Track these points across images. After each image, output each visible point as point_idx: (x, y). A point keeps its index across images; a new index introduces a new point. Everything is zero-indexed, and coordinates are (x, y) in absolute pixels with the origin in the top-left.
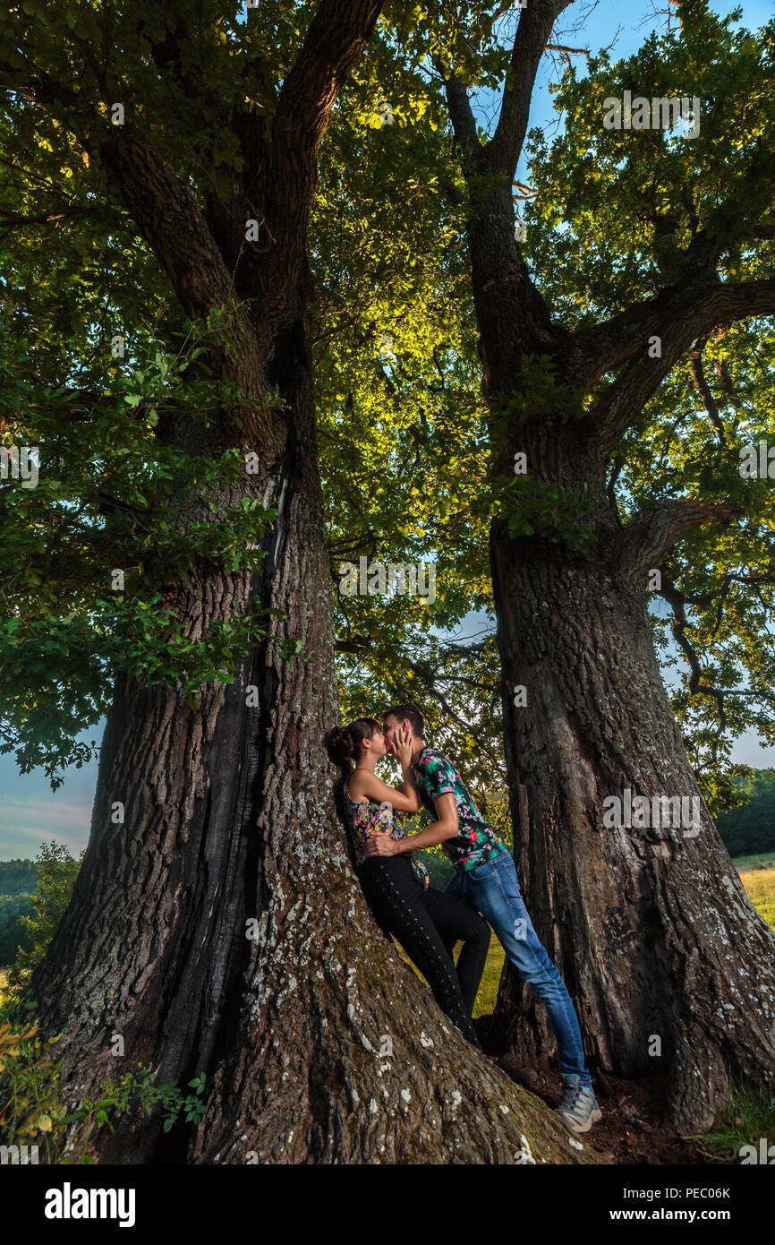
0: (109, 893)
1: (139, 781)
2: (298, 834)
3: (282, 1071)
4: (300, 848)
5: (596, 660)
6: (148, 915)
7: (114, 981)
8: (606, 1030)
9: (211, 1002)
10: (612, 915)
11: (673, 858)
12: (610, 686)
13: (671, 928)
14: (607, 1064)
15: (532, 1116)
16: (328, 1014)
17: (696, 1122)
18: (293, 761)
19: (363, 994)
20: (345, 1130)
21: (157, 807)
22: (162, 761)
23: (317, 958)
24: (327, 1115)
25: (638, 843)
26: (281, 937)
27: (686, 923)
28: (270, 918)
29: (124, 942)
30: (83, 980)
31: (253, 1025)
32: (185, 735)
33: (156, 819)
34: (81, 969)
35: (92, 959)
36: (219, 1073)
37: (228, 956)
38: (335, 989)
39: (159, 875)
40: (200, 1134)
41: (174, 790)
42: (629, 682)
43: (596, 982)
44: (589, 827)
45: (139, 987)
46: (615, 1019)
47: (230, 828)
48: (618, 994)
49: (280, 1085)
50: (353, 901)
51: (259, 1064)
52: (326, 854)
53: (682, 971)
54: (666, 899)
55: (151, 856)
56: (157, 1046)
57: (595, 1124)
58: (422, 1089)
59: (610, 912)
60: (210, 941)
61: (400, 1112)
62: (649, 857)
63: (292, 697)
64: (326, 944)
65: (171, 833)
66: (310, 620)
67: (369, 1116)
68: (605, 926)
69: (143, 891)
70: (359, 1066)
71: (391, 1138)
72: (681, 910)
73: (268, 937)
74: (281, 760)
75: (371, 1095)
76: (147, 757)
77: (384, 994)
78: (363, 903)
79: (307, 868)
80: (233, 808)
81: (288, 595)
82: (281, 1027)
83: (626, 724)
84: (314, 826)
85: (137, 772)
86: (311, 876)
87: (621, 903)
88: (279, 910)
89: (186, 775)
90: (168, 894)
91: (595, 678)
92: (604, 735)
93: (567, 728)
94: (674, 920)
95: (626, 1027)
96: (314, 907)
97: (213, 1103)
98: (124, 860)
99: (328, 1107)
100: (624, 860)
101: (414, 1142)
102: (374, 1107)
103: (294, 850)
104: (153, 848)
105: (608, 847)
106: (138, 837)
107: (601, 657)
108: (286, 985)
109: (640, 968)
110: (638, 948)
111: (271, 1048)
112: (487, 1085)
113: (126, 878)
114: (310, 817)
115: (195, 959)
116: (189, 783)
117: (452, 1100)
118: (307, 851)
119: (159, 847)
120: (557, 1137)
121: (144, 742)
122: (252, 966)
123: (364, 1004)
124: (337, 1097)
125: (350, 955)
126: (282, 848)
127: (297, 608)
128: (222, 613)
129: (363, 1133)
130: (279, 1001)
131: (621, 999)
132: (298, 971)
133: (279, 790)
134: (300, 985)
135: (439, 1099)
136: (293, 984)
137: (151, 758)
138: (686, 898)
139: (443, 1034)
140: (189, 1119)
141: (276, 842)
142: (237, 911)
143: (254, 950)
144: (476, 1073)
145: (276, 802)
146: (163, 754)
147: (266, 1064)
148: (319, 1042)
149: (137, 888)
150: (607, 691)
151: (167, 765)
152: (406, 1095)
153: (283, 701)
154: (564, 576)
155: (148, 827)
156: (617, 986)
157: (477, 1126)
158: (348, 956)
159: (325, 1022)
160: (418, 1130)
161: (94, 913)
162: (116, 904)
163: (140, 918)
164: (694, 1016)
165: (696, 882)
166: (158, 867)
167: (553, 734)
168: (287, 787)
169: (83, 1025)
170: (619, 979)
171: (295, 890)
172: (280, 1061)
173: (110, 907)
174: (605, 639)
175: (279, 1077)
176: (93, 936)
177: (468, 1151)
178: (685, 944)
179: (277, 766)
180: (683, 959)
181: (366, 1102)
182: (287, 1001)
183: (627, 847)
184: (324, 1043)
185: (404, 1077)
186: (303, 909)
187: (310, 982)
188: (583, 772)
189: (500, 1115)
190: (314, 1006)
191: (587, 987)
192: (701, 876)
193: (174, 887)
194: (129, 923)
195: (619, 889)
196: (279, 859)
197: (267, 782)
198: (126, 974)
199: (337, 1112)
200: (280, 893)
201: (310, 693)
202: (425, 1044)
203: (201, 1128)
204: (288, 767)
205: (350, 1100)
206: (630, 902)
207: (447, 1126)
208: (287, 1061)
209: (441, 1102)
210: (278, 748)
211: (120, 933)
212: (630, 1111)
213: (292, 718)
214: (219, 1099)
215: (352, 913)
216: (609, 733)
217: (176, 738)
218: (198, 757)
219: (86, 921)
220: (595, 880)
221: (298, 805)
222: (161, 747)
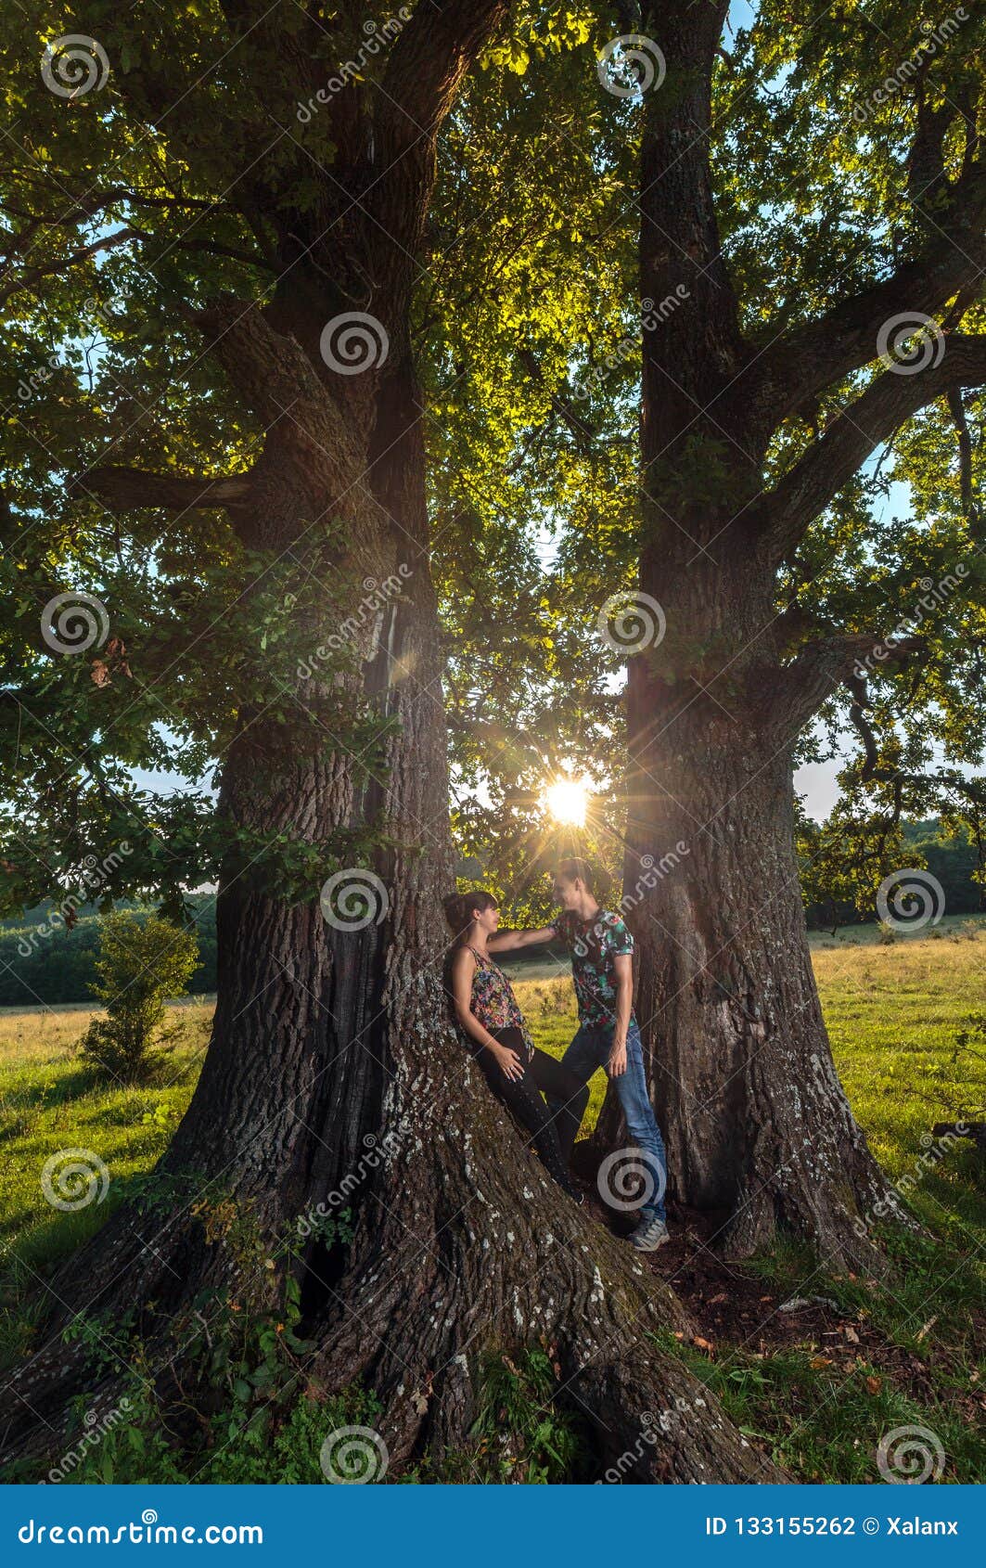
0: (251, 1057)
1: (268, 956)
2: (418, 1010)
3: (414, 1212)
4: (421, 1024)
5: (725, 831)
6: (290, 1082)
7: (267, 1135)
8: (685, 1172)
9: (349, 1152)
10: (704, 1080)
11: (766, 1038)
12: (735, 861)
13: (753, 1101)
14: (682, 1198)
15: (607, 1252)
16: (450, 1172)
17: (741, 1251)
18: (412, 940)
19: (479, 1156)
20: (465, 1259)
21: (287, 985)
22: (288, 940)
23: (439, 1125)
24: (451, 1248)
25: (738, 1019)
26: (407, 1105)
27: (767, 1097)
28: (396, 1087)
29: (272, 1104)
30: (240, 1132)
31: (388, 1175)
32: (307, 916)
33: (287, 996)
34: (235, 1123)
35: (245, 1115)
36: (363, 1209)
37: (360, 1114)
38: (454, 1150)
39: (295, 1049)
40: (353, 1252)
41: (302, 969)
42: (755, 859)
43: (682, 1134)
44: (695, 998)
45: (292, 1142)
46: (693, 1165)
47: (355, 1001)
48: (699, 1146)
49: (414, 1223)
50: (468, 1070)
51: (396, 1205)
52: (443, 1027)
53: (755, 1138)
54: (753, 1074)
55: (286, 1029)
56: (307, 1183)
57: (662, 1245)
58: (523, 1231)
59: (703, 1078)
60: (344, 1101)
61: (507, 1248)
62: (746, 1033)
63: (409, 871)
64: (446, 1112)
65: (303, 1010)
66: (425, 782)
67: (483, 1251)
68: (696, 1089)
69: (283, 1060)
70: (475, 1213)
71: (499, 1266)
72: (764, 1085)
73: (396, 1104)
74: (400, 939)
75: (484, 1236)
76: (272, 932)
77: (494, 1156)
78: (477, 1069)
79: (427, 1043)
80: (356, 984)
81: (402, 757)
82: (411, 1179)
83: (744, 905)
84: (432, 1001)
85: (263, 948)
86: (430, 1049)
87: (714, 1070)
88: (404, 1082)
89: (312, 956)
90: (305, 1064)
91: (720, 852)
92: (720, 913)
93: (686, 898)
94: (756, 1093)
95: (702, 1172)
96: (435, 1079)
97: (360, 1230)
98: (261, 1030)
99: (452, 1242)
100: (723, 1033)
101: (516, 1269)
102: (487, 1245)
103: (415, 1025)
104: (287, 1022)
105: (709, 1020)
106: (273, 1011)
107: (731, 828)
108: (413, 1145)
109: (721, 1127)
110: (722, 1110)
111: (404, 1195)
112: (573, 1229)
113: (266, 1048)
114: (428, 993)
115: (333, 1116)
116: (314, 963)
117: (546, 1240)
118: (426, 1026)
119: (293, 1022)
120: (623, 1266)
121: (267, 917)
122: (383, 1128)
123: (479, 1164)
124: (459, 1235)
125: (466, 1121)
126: (404, 1024)
127: (412, 770)
128: (336, 785)
129: (479, 1262)
130: (408, 1158)
131: (701, 1150)
132: (422, 1133)
133: (399, 970)
134: (425, 1145)
135: (536, 1240)
136: (419, 1144)
137: (276, 934)
138: (771, 1075)
139: (542, 1188)
140: (343, 1241)
141: (399, 1020)
142: (365, 1077)
143: (384, 1115)
144: (566, 1220)
145: (398, 981)
146: (288, 933)
147: (401, 1207)
148: (442, 1192)
149: (277, 1058)
150: (731, 866)
151: (292, 944)
152: (511, 1237)
153: (400, 878)
154: (704, 727)
155: (281, 1003)
156: (700, 1139)
157: (563, 1260)
158: (464, 1122)
159: (447, 1177)
160: (519, 1261)
161: (239, 1075)
162: (259, 1070)
163: (284, 1084)
164: (757, 1175)
165: (783, 1061)
166: (293, 1041)
167: (672, 901)
168: (407, 967)
169: (248, 1170)
170: (702, 1135)
171: (418, 1064)
172: (412, 1205)
173: (253, 1072)
174: (739, 807)
175: (412, 1217)
176: (243, 1097)
177: (556, 1277)
178: (762, 1115)
179: (397, 946)
180: (758, 1127)
181: (481, 1241)
182: (414, 1157)
183: (727, 1022)
184: (446, 1193)
185: (510, 1223)
186: (425, 1081)
187: (433, 1142)
188: (696, 945)
189: (581, 1252)
190: (437, 1164)
191: (674, 1137)
192: (790, 1056)
193: (310, 1055)
194: (274, 1088)
195: (714, 1059)
196: (402, 1035)
197: (388, 963)
198: (277, 1130)
199: (459, 1246)
200: (405, 1067)
201: (427, 866)
202: (527, 1196)
203: (353, 1247)
204: (407, 946)
205: (469, 1239)
206: (722, 1070)
207: (541, 1260)
208: (417, 1205)
209: (537, 1242)
210: (397, 928)
211: (267, 1096)
212: (693, 1236)
213: (409, 896)
214: (364, 1228)
215: (467, 1082)
216: (726, 912)
217: (299, 919)
218: (322, 938)
219: (233, 1081)
220: (693, 1048)
221: (417, 981)
222: (285, 928)
